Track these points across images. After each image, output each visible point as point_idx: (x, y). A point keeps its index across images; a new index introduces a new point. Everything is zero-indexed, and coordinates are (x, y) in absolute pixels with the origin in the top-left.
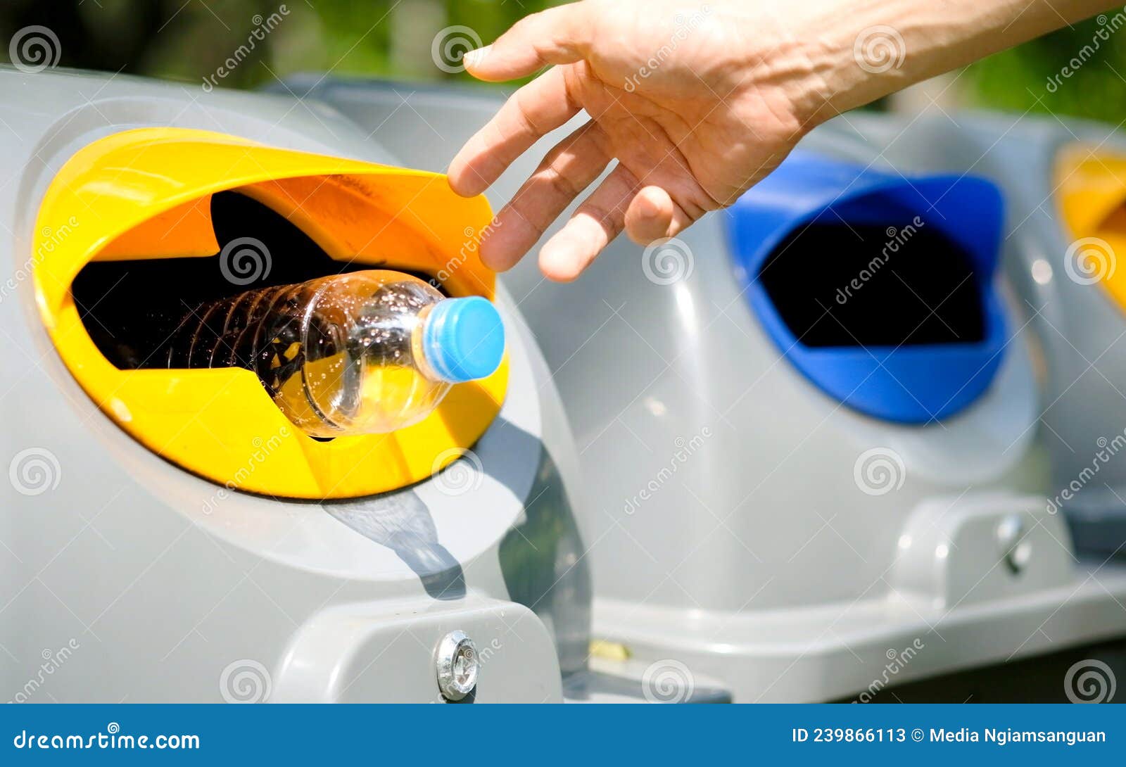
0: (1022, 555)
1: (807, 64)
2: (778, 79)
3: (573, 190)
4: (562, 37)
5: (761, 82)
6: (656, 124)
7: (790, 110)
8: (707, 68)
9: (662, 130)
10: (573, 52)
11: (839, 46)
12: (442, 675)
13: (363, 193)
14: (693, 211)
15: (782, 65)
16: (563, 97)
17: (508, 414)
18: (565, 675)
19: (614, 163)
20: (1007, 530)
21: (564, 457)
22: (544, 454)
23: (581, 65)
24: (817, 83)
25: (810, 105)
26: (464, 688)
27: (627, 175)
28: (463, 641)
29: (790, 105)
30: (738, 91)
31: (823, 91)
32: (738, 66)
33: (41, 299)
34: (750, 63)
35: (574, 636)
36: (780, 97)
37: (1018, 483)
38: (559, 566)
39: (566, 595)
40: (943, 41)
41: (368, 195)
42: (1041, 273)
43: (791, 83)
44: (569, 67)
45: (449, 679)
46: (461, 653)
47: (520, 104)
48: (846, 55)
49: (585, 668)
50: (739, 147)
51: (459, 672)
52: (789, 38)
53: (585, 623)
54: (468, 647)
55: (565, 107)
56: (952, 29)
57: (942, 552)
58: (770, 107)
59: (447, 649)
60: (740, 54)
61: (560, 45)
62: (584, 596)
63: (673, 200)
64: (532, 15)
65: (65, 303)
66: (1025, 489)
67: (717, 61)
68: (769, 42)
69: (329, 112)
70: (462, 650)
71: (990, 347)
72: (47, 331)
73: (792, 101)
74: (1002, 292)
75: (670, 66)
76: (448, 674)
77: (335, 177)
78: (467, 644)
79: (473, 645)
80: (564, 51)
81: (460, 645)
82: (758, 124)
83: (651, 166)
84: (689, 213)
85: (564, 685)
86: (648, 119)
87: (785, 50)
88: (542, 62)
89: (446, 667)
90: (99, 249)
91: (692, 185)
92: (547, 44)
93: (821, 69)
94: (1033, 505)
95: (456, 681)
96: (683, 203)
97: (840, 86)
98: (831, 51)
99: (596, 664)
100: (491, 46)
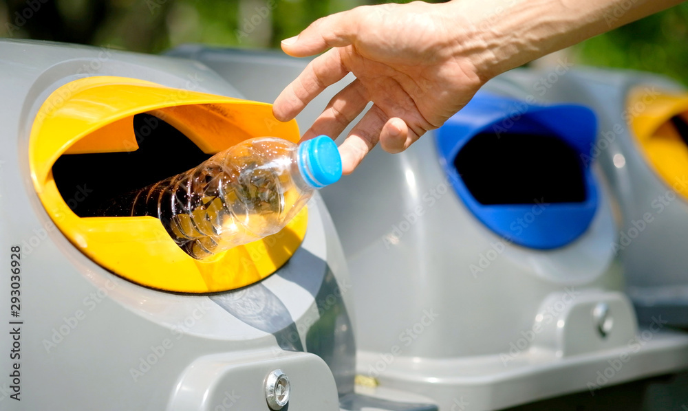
0: (608, 326)
1: (484, 44)
2: (467, 53)
3: (347, 120)
4: (339, 31)
5: (457, 55)
6: (395, 80)
7: (474, 71)
8: (424, 48)
9: (399, 84)
10: (345, 40)
11: (502, 34)
12: (269, 396)
13: (222, 114)
14: (418, 131)
15: (469, 44)
16: (339, 66)
17: (306, 246)
18: (341, 395)
19: (370, 104)
20: (599, 311)
21: (339, 271)
22: (328, 269)
23: (350, 47)
24: (490, 55)
25: (485, 68)
26: (281, 403)
27: (379, 111)
28: (281, 376)
29: (474, 68)
30: (443, 60)
31: (493, 59)
32: (444, 45)
33: (34, 176)
34: (451, 44)
35: (346, 373)
36: (468, 63)
37: (606, 284)
38: (337, 332)
39: (341, 349)
40: (562, 30)
41: (225, 115)
42: (619, 162)
43: (475, 56)
44: (343, 49)
45: (273, 398)
46: (280, 382)
47: (314, 69)
48: (507, 38)
49: (352, 391)
50: (445, 93)
51: (278, 393)
52: (474, 29)
53: (352, 365)
54: (284, 380)
55: (340, 71)
56: (568, 23)
57: (561, 324)
58: (462, 69)
59: (271, 381)
60: (445, 39)
61: (339, 36)
62: (351, 350)
63: (408, 125)
64: (321, 19)
65: (48, 178)
66: (609, 287)
67: (431, 44)
68: (461, 31)
69: (202, 67)
70: (281, 381)
71: (589, 205)
72: (37, 194)
73: (475, 66)
74: (596, 173)
75: (404, 47)
76: (272, 395)
77: (206, 105)
78: (283, 377)
79: (286, 378)
80: (341, 39)
81: (279, 378)
82: (455, 79)
83: (392, 106)
84: (417, 133)
85: (340, 401)
86: (390, 78)
87: (471, 36)
88: (327, 45)
89: (271, 391)
90: (68, 147)
91: (417, 115)
92: (330, 35)
93: (492, 47)
94: (615, 297)
95: (277, 399)
96: (413, 126)
97: (503, 57)
98: (498, 37)
99: (359, 390)
100: (297, 36)
